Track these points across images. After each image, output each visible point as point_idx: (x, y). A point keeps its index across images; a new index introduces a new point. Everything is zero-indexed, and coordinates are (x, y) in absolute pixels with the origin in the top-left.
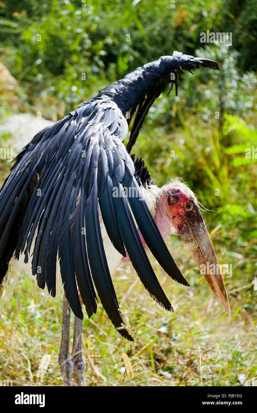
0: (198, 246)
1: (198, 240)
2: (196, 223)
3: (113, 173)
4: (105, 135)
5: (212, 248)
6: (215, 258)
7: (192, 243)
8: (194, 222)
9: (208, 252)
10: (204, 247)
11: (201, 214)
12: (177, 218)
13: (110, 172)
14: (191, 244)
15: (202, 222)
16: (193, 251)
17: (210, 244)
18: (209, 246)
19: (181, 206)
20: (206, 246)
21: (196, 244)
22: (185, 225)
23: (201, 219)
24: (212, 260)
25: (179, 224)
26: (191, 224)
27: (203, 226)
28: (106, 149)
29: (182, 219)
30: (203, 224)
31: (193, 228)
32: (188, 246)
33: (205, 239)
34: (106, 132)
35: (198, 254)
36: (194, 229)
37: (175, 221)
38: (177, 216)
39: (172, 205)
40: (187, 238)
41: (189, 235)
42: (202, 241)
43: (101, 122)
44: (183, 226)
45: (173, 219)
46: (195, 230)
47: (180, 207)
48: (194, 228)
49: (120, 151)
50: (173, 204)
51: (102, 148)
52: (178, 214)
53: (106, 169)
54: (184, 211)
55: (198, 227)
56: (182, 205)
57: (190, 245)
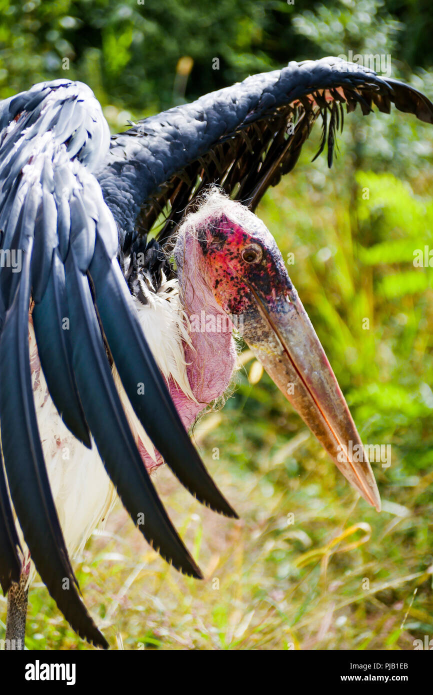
0: (283, 349)
1: (281, 333)
2: (273, 292)
3: (67, 250)
4: (55, 160)
5: (321, 350)
6: (328, 373)
7: (267, 341)
8: (268, 292)
9: (310, 361)
10: (297, 348)
11: (286, 272)
12: (224, 285)
13: (62, 248)
14: (266, 344)
15: (290, 288)
16: (271, 362)
17: (314, 341)
18: (311, 346)
19: (231, 254)
20: (305, 346)
21: (277, 344)
22: (247, 300)
23: (287, 282)
24: (323, 378)
25: (232, 298)
26: (261, 297)
27: (293, 299)
28: (54, 194)
29: (237, 287)
30: (293, 294)
31: (266, 305)
32: (258, 351)
33: (300, 329)
34: (59, 153)
35: (284, 367)
36: (270, 308)
37: (221, 293)
38: (225, 280)
39: (210, 254)
40: (254, 331)
41: (257, 322)
42: (294, 335)
43: (49, 130)
44: (242, 303)
45: (216, 287)
46: (272, 310)
47: (229, 257)
48: (271, 305)
49: (87, 198)
50: (213, 252)
51: (46, 192)
52: (227, 273)
53: (52, 241)
54: (241, 265)
55: (279, 303)
56: (236, 250)
57: (262, 347)
